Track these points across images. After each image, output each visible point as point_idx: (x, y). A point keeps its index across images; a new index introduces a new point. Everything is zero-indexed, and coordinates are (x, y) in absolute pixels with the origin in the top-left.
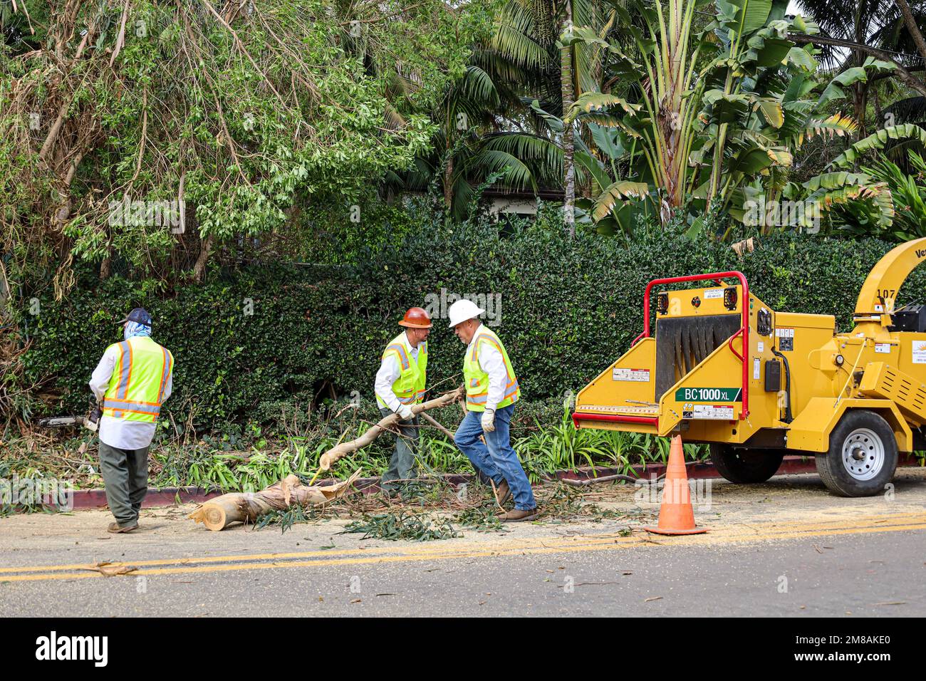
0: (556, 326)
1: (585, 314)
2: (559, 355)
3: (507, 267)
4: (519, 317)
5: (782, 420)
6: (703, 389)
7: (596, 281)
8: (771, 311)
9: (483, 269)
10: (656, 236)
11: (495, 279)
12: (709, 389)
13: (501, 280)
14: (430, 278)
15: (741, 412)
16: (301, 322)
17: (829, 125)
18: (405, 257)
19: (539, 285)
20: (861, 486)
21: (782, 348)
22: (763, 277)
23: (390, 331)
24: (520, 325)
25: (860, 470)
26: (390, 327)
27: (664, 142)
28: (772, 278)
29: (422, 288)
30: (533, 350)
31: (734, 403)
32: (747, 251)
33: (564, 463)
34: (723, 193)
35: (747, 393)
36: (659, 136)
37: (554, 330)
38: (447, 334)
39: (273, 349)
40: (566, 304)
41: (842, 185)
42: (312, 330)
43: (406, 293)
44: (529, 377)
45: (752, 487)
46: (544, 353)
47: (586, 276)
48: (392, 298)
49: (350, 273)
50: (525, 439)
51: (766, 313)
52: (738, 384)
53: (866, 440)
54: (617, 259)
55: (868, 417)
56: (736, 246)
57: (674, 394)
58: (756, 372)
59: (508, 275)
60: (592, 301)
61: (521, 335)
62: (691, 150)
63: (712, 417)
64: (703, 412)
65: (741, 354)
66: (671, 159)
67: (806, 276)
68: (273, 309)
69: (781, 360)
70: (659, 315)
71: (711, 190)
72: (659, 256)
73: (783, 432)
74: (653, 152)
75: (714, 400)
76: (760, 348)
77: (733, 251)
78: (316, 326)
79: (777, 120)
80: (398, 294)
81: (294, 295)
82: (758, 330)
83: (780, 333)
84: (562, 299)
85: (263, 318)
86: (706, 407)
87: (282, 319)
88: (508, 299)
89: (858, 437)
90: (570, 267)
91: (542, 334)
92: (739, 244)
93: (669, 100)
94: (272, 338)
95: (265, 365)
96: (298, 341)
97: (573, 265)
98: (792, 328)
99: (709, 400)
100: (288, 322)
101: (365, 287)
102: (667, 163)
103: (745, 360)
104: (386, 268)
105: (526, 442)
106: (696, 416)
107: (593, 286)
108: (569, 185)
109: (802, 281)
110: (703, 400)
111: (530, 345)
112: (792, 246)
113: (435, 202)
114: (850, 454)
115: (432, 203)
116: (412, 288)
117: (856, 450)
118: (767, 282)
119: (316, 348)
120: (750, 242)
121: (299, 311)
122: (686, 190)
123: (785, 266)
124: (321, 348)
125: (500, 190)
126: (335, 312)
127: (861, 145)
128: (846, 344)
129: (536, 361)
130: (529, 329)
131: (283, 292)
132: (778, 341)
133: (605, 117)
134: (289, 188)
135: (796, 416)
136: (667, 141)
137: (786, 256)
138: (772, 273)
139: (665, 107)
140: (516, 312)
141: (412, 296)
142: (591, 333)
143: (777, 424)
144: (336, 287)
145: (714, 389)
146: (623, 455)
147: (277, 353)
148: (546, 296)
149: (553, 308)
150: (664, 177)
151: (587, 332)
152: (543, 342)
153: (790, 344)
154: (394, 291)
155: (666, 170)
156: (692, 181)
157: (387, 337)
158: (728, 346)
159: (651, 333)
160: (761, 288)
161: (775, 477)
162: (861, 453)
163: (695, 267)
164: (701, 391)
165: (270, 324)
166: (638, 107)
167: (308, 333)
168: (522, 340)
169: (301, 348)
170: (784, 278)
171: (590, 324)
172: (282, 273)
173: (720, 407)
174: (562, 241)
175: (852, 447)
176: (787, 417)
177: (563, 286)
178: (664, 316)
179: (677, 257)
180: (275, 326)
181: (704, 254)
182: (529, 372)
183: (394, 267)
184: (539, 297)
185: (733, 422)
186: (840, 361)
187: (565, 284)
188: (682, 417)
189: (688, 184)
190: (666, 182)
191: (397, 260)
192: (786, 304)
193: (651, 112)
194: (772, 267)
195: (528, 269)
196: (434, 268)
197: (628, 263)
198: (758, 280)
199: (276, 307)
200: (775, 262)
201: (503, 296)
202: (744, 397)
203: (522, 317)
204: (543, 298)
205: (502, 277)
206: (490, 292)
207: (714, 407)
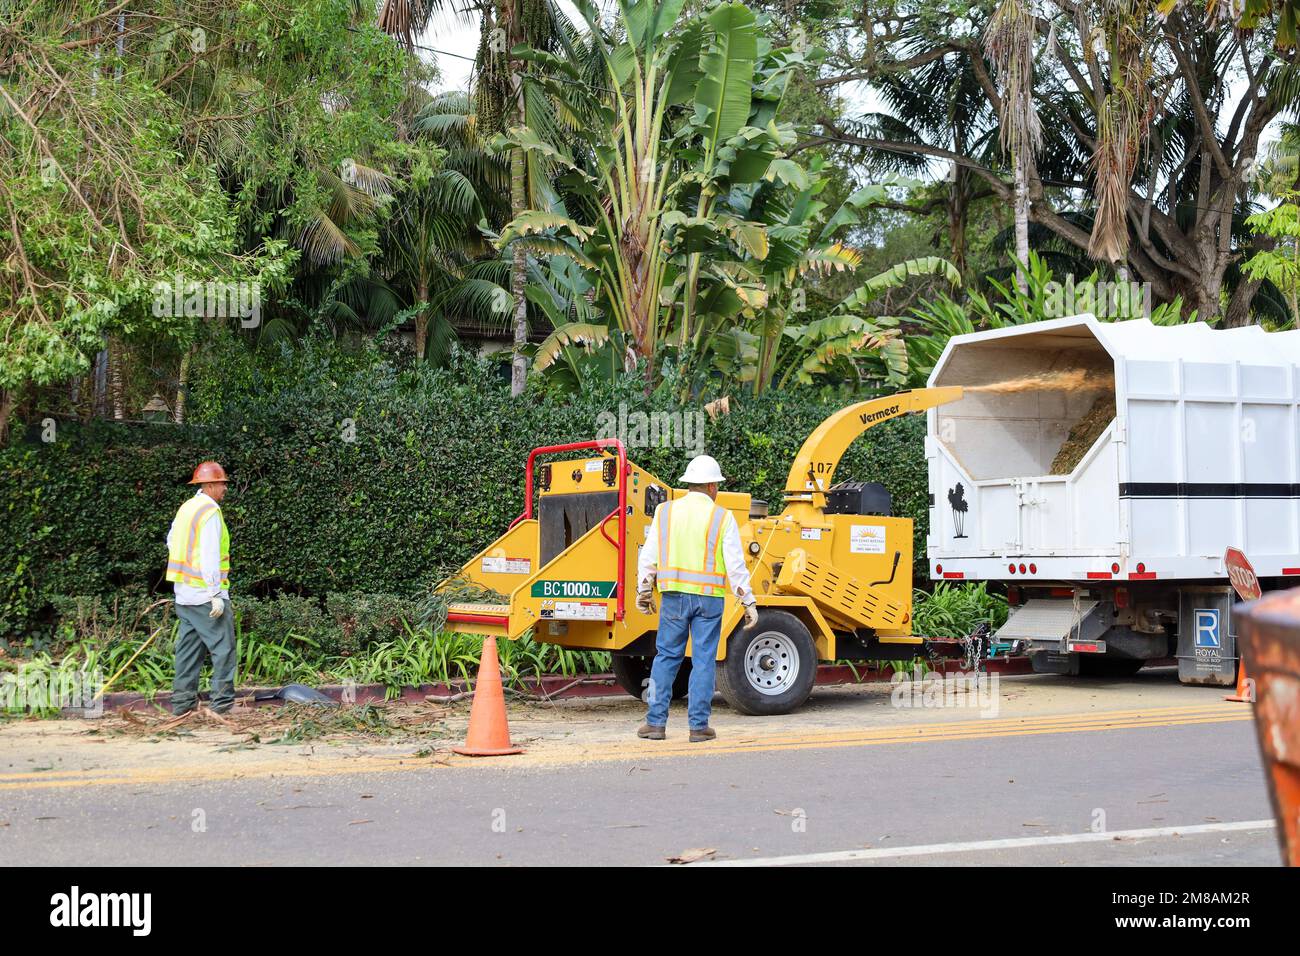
0: (466, 505)
1: (503, 490)
2: (470, 541)
3: (404, 430)
4: (417, 492)
6: (568, 582)
7: (519, 449)
8: (666, 487)
9: (373, 432)
10: (604, 393)
11: (386, 445)
12: (575, 583)
13: (394, 446)
14: (301, 442)
15: (616, 611)
16: (131, 496)
17: (828, 257)
18: (270, 416)
19: (445, 452)
20: (767, 702)
22: (737, 446)
23: (248, 509)
24: (417, 503)
25: (769, 683)
26: (247, 504)
27: (629, 275)
28: (749, 447)
29: (291, 455)
30: (435, 535)
31: (608, 600)
32: (721, 413)
33: (433, 674)
34: (695, 340)
35: (623, 587)
36: (623, 269)
37: (463, 510)
38: (322, 513)
39: (93, 529)
40: (479, 477)
41: (845, 332)
42: (145, 506)
43: (270, 461)
46: (450, 539)
47: (506, 442)
48: (251, 466)
49: (196, 435)
50: (388, 644)
51: (657, 489)
52: (612, 576)
53: (777, 646)
55: (779, 618)
56: (709, 407)
57: (529, 588)
59: (404, 439)
60: (513, 474)
61: (419, 515)
62: (663, 285)
63: (578, 617)
64: (566, 610)
65: (616, 540)
66: (638, 296)
67: (792, 445)
68: (93, 478)
70: (541, 492)
74: (616, 287)
75: (582, 596)
77: (705, 412)
78: (150, 501)
79: (761, 250)
80: (258, 461)
81: (122, 461)
82: (646, 511)
84: (473, 471)
85: (81, 490)
86: (572, 604)
87: (104, 492)
88: (403, 470)
89: (767, 643)
90: (486, 430)
91: (447, 514)
92: (713, 404)
93: (635, 222)
94: (91, 516)
95: (82, 551)
96: (125, 519)
97: (490, 427)
99: (575, 596)
100: (113, 495)
101: (216, 452)
102: (634, 300)
103: (621, 547)
104: (245, 429)
105: (390, 647)
106: (558, 615)
107: (515, 455)
108: (519, 327)
109: (787, 451)
110: (568, 596)
111: (430, 529)
112: (779, 408)
114: (757, 663)
116: (278, 454)
117: (764, 658)
118: (742, 452)
119: (150, 530)
120: (725, 402)
121: (127, 482)
122: (659, 335)
123: (766, 433)
124: (156, 529)
126: (175, 485)
127: (874, 283)
128: (764, 528)
129: (439, 549)
130: (431, 508)
131: (106, 457)
133: (550, 242)
136: (633, 273)
137: (770, 420)
138: (748, 440)
139: (630, 231)
140: (413, 487)
141: (278, 464)
142: (511, 514)
144: (178, 452)
145: (583, 583)
146: (512, 665)
147: (97, 534)
148: (453, 467)
149: (462, 482)
150: (631, 318)
151: (506, 512)
152: (449, 524)
154: (253, 459)
155: (633, 310)
156: (666, 324)
157: (244, 516)
158: (599, 532)
159: (534, 515)
160: (734, 459)
162: (770, 661)
164: (565, 585)
165: (89, 497)
166: (592, 231)
167: (140, 511)
168: (420, 521)
169: (131, 529)
170: (763, 448)
171: (511, 502)
172: (107, 434)
173: (589, 604)
174: (480, 398)
175: (759, 654)
177: (475, 454)
178: (546, 493)
180: (96, 500)
183: (254, 427)
184: (443, 467)
185: (609, 624)
186: (755, 550)
187: (478, 452)
188: (539, 616)
189: (660, 328)
190: (633, 324)
191: (260, 419)
192: (767, 480)
193: (613, 237)
194: (748, 432)
195: (430, 432)
196: (306, 430)
197: (562, 426)
198: (731, 449)
199: (97, 476)
200: (755, 427)
201: (396, 467)
202: (619, 593)
203: (421, 492)
204: (448, 469)
205: (395, 442)
206: (379, 461)
207: (582, 604)
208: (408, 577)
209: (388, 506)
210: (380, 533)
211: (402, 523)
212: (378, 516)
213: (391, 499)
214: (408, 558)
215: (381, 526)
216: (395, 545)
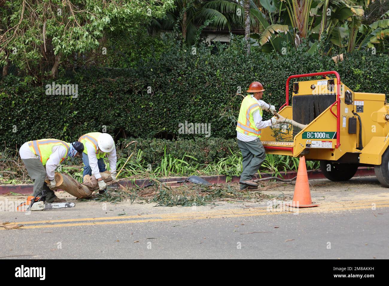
3: (215, 69)
4: (221, 95)
5: (357, 148)
6: (317, 132)
7: (261, 77)
8: (352, 92)
9: (202, 70)
10: (293, 53)
11: (208, 76)
12: (319, 132)
13: (212, 76)
14: (174, 75)
15: (336, 144)
16: (108, 98)
18: (161, 64)
19: (232, 79)
21: (358, 111)
22: (348, 74)
23: (154, 103)
24: (221, 100)
26: (154, 101)
27: (297, 4)
28: (353, 75)
29: (171, 81)
31: (333, 140)
32: (340, 61)
34: (327, 31)
35: (339, 134)
38: (183, 104)
39: (93, 112)
40: (246, 88)
42: (113, 102)
43: (162, 83)
44: (226, 127)
45: (341, 183)
47: (256, 74)
48: (155, 85)
49: (133, 73)
50: (224, 159)
51: (349, 93)
52: (335, 130)
54: (272, 65)
56: (334, 58)
57: (301, 135)
58: (344, 124)
59: (215, 73)
61: (222, 105)
62: (311, 8)
63: (321, 147)
64: (316, 144)
65: (336, 114)
66: (300, 12)
67: (370, 74)
68: (93, 91)
69: (357, 117)
70: (294, 94)
71: (322, 29)
72: (294, 64)
73: (358, 155)
74: (291, 9)
75: (322, 138)
76: (346, 111)
77: (333, 60)
78: (116, 100)
80: (158, 83)
81: (104, 84)
82: (345, 102)
83: (356, 103)
84: (243, 86)
85: (88, 96)
86: (318, 142)
87: (97, 97)
88: (215, 86)
90: (248, 69)
91: (233, 104)
92: (336, 57)
94: (92, 107)
95: (89, 121)
96: (106, 108)
98: (363, 100)
99: (319, 138)
100: (101, 98)
101: (141, 80)
102: (299, 14)
103: (338, 117)
104: (152, 70)
106: (313, 146)
107: (260, 79)
108: (247, 26)
109: (368, 76)
110: (317, 138)
112: (363, 58)
113: (177, 35)
115: (176, 36)
116: (166, 80)
118: (350, 77)
119: (115, 112)
120: (341, 56)
121: (106, 93)
122: (308, 29)
123: (359, 69)
124: (118, 112)
125: (211, 29)
126: (125, 93)
130: (226, 101)
131: (98, 83)
132: (355, 107)
134: (101, 28)
135: (365, 146)
137: (360, 63)
138: (353, 72)
140: (220, 93)
141: (166, 84)
143: (355, 151)
144: (126, 80)
145: (322, 132)
146: (275, 167)
147: (95, 114)
148: (235, 84)
149: (239, 91)
150: (297, 22)
152: (233, 108)
153: (362, 109)
154: (156, 82)
155: (298, 18)
156: (311, 24)
157: (152, 106)
158: (329, 110)
159: (290, 104)
160: (347, 80)
161: (353, 178)
163: (313, 69)
164: (315, 134)
165: (91, 99)
167: (111, 104)
168: (223, 107)
169: (108, 112)
170: (359, 75)
172: (98, 73)
173: (325, 141)
174: (243, 56)
176: (360, 147)
178: (296, 95)
179: (304, 64)
180: (94, 100)
181: (317, 62)
182: (227, 124)
183: (155, 69)
184: (231, 85)
185: (332, 150)
186: (388, 118)
187: (245, 78)
188: (305, 147)
189: (309, 26)
190: (298, 24)
191: (158, 66)
192: (360, 88)
194: (353, 69)
195: (225, 70)
196: (177, 70)
197: (278, 67)
198: (346, 76)
199: (94, 90)
200: (355, 66)
201: (213, 85)
202: (338, 137)
203: (223, 95)
204: (233, 85)
205: (212, 75)
206: (206, 83)
207: (323, 141)
208: (218, 130)
209: (210, 101)
210: (206, 112)
211: (215, 108)
212: (206, 105)
213: (211, 98)
214: (218, 122)
215: (207, 109)
216: (212, 117)
